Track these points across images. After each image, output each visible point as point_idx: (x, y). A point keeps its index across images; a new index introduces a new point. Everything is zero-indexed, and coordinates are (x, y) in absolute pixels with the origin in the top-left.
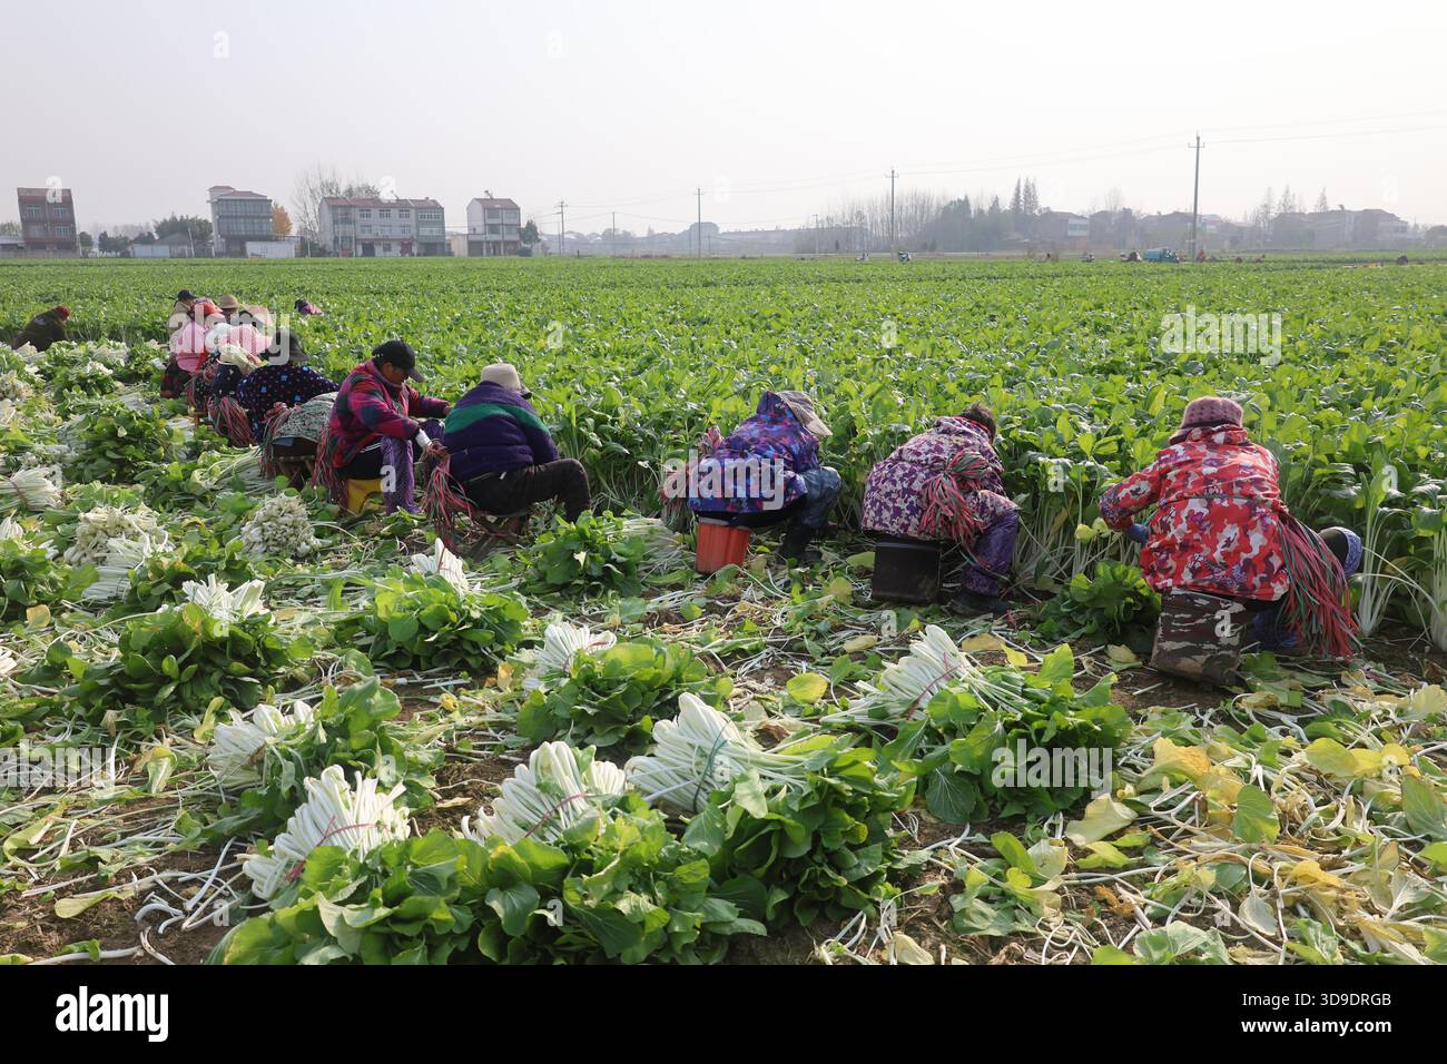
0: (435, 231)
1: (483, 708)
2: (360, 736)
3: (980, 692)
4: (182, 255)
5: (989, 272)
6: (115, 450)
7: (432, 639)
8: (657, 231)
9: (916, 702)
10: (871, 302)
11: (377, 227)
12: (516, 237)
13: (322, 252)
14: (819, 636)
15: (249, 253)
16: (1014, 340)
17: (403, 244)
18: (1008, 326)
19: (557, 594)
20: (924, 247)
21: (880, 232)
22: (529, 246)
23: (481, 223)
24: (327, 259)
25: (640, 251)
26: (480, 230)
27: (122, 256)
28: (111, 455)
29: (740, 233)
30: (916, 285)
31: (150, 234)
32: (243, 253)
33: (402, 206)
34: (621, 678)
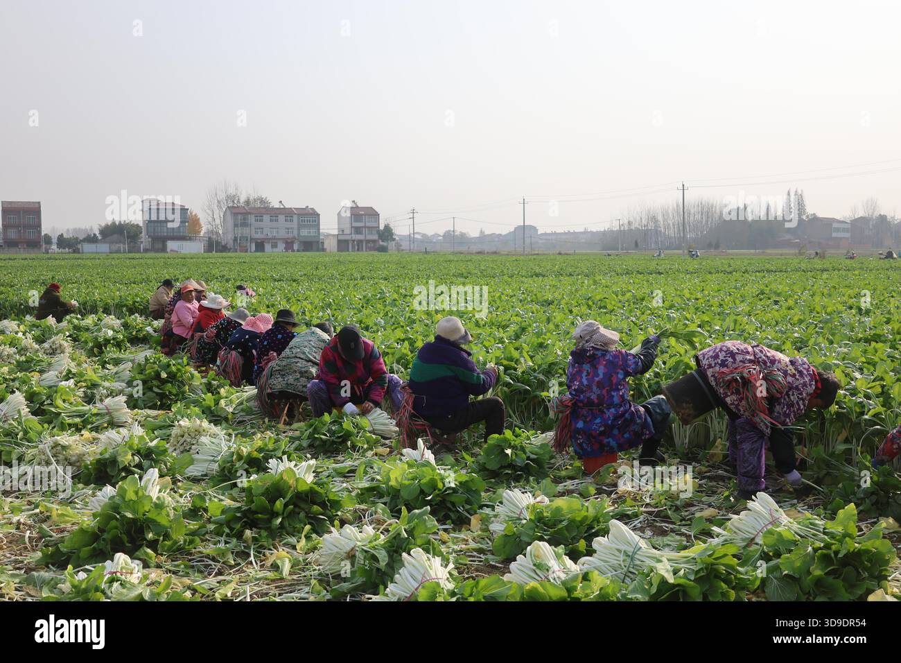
0: (313, 232)
1: (467, 541)
2: (422, 537)
3: (795, 533)
4: (118, 251)
5: (767, 266)
6: (158, 387)
7: (429, 498)
8: (487, 232)
9: (753, 539)
10: (676, 290)
11: (267, 229)
12: (375, 237)
13: (224, 249)
14: (677, 509)
15: (169, 250)
16: (796, 319)
17: (287, 243)
18: (789, 308)
19: (493, 480)
20: (710, 246)
21: (672, 233)
22: (385, 244)
23: (348, 226)
24: (230, 254)
25: (474, 249)
26: (347, 231)
27: (74, 252)
28: (156, 390)
29: (555, 233)
30: (709, 276)
31: (95, 235)
32: (164, 249)
33: (288, 213)
34: (562, 518)
